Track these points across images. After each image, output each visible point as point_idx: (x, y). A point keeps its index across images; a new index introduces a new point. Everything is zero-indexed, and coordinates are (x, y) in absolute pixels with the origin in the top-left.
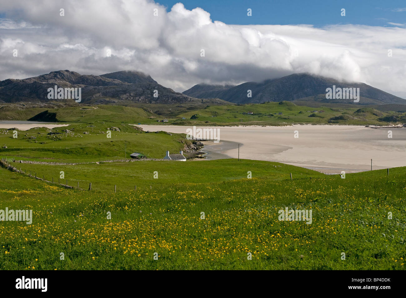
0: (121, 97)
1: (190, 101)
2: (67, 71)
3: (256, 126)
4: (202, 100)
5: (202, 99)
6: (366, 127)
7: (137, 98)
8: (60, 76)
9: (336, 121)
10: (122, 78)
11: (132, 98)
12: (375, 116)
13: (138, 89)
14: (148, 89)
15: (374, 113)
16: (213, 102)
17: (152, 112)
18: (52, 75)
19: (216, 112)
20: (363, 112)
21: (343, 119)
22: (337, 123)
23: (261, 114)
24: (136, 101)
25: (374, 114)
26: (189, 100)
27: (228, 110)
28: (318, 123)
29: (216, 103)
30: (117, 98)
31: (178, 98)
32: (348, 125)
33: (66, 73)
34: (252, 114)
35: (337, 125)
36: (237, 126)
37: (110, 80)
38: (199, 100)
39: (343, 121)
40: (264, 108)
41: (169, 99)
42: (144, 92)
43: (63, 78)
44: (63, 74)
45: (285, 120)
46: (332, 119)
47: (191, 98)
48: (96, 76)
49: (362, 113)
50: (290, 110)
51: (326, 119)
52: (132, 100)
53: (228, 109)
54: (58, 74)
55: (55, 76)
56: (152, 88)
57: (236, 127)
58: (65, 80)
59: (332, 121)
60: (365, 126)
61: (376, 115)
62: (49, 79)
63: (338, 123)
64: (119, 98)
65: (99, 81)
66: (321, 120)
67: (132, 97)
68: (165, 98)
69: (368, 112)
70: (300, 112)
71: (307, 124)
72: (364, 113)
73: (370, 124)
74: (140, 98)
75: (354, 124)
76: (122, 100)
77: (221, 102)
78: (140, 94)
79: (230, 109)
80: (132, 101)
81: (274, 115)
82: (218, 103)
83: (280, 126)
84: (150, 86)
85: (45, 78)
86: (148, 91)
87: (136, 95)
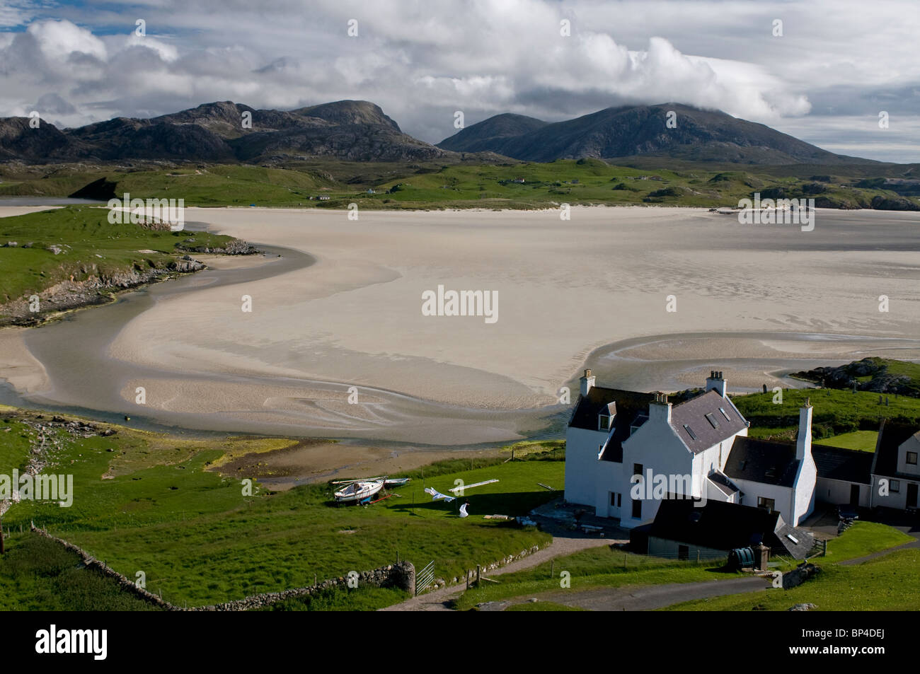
0: (316, 149)
1: (441, 156)
2: (229, 103)
3: (480, 209)
4: (463, 155)
5: (463, 153)
6: (710, 211)
7: (344, 152)
8: (217, 112)
9: (658, 198)
10: (331, 115)
11: (335, 151)
12: (748, 188)
13: (347, 135)
14: (365, 135)
15: (747, 181)
16: (482, 159)
17: (332, 179)
18: (202, 110)
19: (455, 179)
20: (726, 179)
21: (673, 195)
22: (658, 202)
23: (539, 182)
24: (343, 157)
25: (746, 184)
26: (439, 154)
27: (480, 175)
28: (623, 202)
29: (487, 160)
30: (309, 151)
31: (419, 150)
32: (679, 207)
33: (226, 107)
34: (523, 183)
35: (657, 207)
36: (442, 210)
37: (306, 119)
38: (456, 156)
39: (673, 198)
40: (548, 170)
41: (402, 153)
42: (357, 139)
43: (221, 115)
44: (221, 108)
45: (560, 196)
46: (653, 194)
47: (443, 151)
48: (281, 112)
49: (722, 182)
50: (596, 174)
51: (643, 194)
52: (335, 155)
53: (481, 172)
54: (213, 108)
55: (208, 112)
56: (372, 134)
57: (438, 212)
58: (225, 119)
59: (651, 198)
60: (708, 209)
61: (751, 187)
62: (197, 118)
63: (661, 202)
64: (312, 152)
65: (286, 121)
66: (631, 196)
67: (335, 148)
68: (395, 152)
69: (735, 180)
70: (614, 179)
71: (597, 204)
72: (726, 182)
73: (721, 206)
74: (349, 151)
75: (691, 205)
76: (317, 154)
77: (497, 158)
78: (349, 144)
79: (484, 172)
80: (334, 157)
81: (562, 184)
82: (490, 160)
83: (532, 209)
84: (369, 129)
85: (189, 116)
86: (365, 138)
87: (342, 146)
